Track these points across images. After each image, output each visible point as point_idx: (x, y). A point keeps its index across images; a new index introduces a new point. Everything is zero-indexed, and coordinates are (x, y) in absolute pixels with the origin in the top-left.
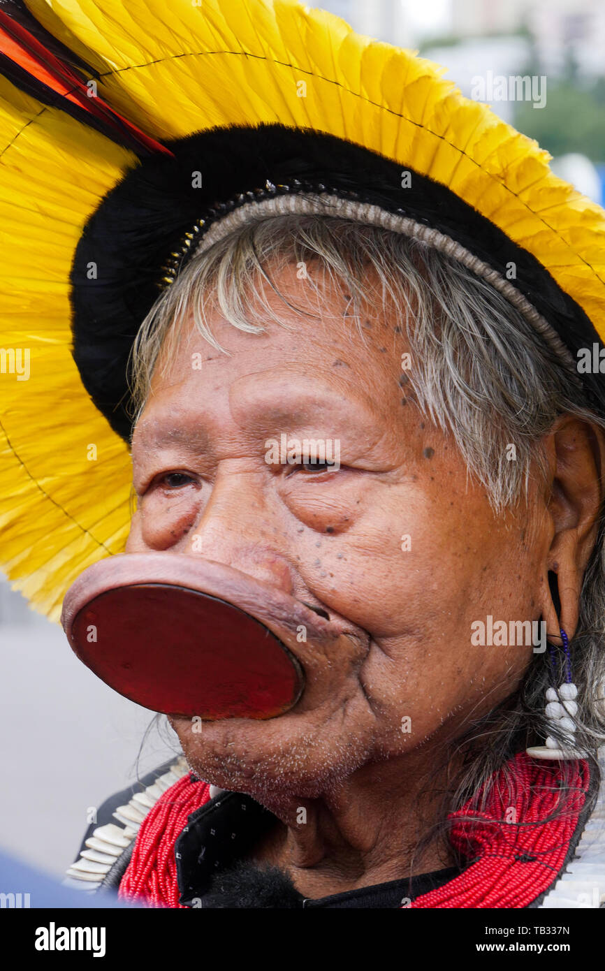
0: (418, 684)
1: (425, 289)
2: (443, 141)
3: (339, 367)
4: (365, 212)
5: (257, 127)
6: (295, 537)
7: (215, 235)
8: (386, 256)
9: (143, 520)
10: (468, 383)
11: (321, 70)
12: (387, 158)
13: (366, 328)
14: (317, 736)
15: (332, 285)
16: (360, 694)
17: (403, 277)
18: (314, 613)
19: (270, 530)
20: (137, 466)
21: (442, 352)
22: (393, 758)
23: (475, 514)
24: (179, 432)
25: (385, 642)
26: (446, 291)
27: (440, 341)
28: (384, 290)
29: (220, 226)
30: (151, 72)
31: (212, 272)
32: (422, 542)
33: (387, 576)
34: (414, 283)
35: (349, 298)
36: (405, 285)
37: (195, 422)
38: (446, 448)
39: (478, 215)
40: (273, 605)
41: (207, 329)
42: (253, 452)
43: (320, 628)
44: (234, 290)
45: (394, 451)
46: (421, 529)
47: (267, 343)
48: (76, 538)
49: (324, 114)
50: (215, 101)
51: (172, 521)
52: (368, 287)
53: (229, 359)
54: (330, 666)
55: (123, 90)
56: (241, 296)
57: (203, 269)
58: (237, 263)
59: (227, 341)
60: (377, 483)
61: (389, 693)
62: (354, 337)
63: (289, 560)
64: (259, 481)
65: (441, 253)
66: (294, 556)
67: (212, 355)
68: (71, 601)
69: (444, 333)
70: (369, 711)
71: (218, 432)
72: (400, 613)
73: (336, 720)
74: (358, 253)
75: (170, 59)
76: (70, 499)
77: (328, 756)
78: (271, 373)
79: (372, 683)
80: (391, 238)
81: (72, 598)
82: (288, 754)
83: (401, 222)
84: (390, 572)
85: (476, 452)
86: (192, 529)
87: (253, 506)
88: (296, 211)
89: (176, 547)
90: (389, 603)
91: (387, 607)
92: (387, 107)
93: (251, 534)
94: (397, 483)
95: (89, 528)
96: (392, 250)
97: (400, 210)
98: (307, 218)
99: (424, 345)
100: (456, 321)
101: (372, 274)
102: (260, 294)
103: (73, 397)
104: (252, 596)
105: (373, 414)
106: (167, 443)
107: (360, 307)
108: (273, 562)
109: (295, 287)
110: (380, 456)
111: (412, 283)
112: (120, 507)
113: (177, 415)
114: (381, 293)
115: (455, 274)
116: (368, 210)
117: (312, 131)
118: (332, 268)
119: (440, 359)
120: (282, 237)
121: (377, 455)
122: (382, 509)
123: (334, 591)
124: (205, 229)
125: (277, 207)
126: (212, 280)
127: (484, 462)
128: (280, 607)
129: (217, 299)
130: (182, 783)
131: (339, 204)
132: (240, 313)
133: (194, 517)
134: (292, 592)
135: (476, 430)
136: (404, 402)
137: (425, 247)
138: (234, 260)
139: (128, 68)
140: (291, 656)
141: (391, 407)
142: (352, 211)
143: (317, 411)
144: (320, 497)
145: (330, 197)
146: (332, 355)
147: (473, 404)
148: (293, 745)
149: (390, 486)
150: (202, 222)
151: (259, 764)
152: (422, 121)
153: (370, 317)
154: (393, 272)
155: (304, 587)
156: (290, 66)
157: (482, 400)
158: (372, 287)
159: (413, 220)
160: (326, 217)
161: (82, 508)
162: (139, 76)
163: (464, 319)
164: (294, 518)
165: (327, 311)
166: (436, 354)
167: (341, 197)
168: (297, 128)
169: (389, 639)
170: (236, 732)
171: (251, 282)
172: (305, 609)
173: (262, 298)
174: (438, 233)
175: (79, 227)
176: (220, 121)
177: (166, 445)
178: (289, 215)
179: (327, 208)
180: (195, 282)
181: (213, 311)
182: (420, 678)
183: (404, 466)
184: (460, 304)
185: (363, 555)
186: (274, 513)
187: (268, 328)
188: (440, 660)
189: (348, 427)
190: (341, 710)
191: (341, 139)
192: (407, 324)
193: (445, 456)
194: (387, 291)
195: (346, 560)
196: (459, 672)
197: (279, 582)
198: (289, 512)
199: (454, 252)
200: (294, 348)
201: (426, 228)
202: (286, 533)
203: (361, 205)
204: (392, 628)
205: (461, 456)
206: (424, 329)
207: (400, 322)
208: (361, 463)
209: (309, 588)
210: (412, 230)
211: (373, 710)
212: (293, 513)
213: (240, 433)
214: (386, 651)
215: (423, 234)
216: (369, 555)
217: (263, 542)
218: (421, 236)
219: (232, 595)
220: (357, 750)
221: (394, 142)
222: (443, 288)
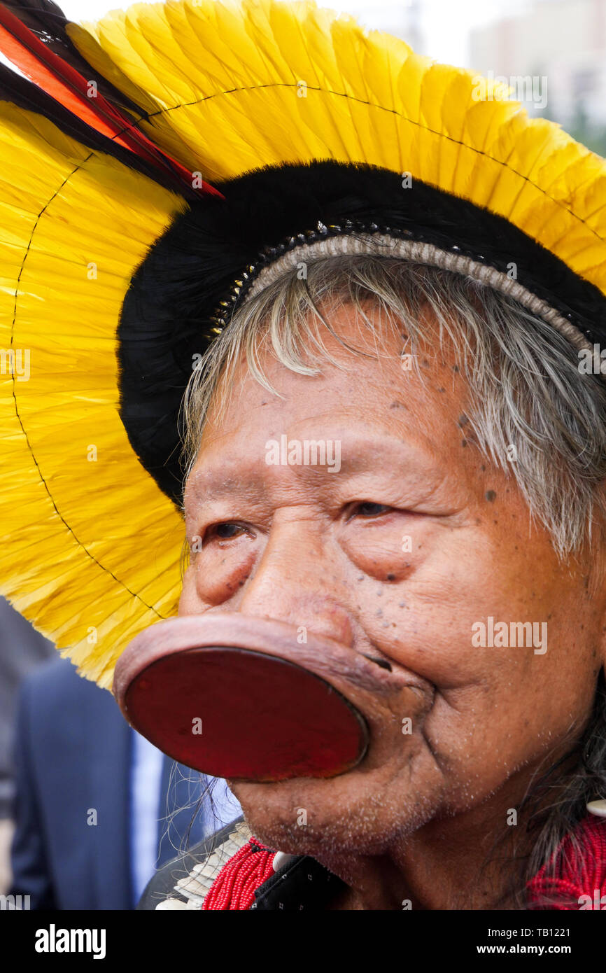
0: (485, 738)
1: (483, 327)
2: (505, 167)
3: (396, 409)
4: (419, 251)
5: (309, 164)
6: (355, 585)
7: (266, 281)
8: (442, 294)
9: (197, 575)
10: (528, 422)
11: (377, 97)
12: (444, 191)
13: (424, 368)
14: (385, 795)
15: (388, 325)
16: (425, 750)
17: (460, 314)
18: (376, 666)
19: (330, 579)
20: (191, 519)
21: (501, 391)
22: (460, 814)
23: (539, 559)
24: (234, 482)
25: (452, 693)
26: (503, 329)
27: (500, 380)
28: (441, 329)
29: (271, 271)
30: (202, 109)
31: (265, 314)
32: (486, 588)
33: (451, 624)
34: (471, 321)
35: (406, 337)
36: (463, 321)
37: (250, 470)
38: (508, 491)
39: (539, 247)
40: (334, 660)
41: (261, 373)
42: (311, 500)
43: (383, 681)
44: (288, 332)
45: (456, 494)
46: (485, 574)
47: (323, 385)
48: (125, 602)
49: (380, 146)
50: (266, 138)
51: (227, 573)
52: (425, 325)
53: (284, 403)
54: (394, 720)
55: (172, 130)
56: (296, 337)
57: (255, 312)
58: (291, 306)
59: (281, 385)
60: (439, 527)
61: (456, 748)
62: (411, 377)
63: (350, 611)
64: (317, 528)
65: (497, 291)
66: (354, 606)
67: (267, 399)
68: (122, 670)
69: (504, 372)
70: (436, 768)
71: (274, 480)
72: (466, 662)
73: (403, 777)
74: (413, 291)
75: (222, 95)
76: (118, 564)
77: (397, 816)
78: (327, 418)
79: (438, 737)
80: (447, 277)
81: (123, 667)
82: (356, 815)
83: (456, 261)
84: (454, 619)
85: (538, 494)
86: (247, 581)
87: (311, 554)
88: (348, 252)
89: (232, 600)
90: (454, 651)
91: (453, 656)
92: (446, 134)
93: (310, 583)
94: (459, 527)
95: (138, 593)
96: (448, 289)
97: (456, 247)
98: (361, 258)
99: (483, 385)
100: (516, 360)
101: (428, 313)
102: (315, 335)
103: (120, 458)
104: (312, 652)
105: (434, 457)
106: (221, 494)
107: (418, 347)
108: (333, 612)
109: (351, 327)
110: (440, 501)
111: (470, 321)
112: (169, 569)
113: (231, 465)
114: (438, 332)
115: (512, 312)
116: (422, 249)
117: (366, 165)
118: (388, 307)
119: (499, 399)
120: (336, 278)
121: (439, 499)
122: (445, 553)
123: (397, 642)
124: (255, 275)
125: (328, 249)
126: (265, 323)
127: (546, 505)
128: (342, 662)
129: (271, 342)
130: (243, 853)
131: (392, 244)
132: (295, 356)
133: (250, 568)
134: (352, 644)
135: (538, 472)
136: (465, 444)
137: (480, 286)
138: (288, 301)
139: (178, 107)
140: (355, 711)
141: (451, 448)
142: (406, 250)
143: (375, 457)
144: (380, 543)
145: (383, 237)
146: (389, 397)
147: (535, 446)
148: (361, 806)
149: (452, 530)
150: (252, 268)
151: (327, 828)
152: (484, 147)
153: (428, 357)
154: (450, 311)
155: (365, 639)
156: (346, 96)
157: (543, 440)
158: (429, 325)
159: (468, 258)
160: (380, 257)
161: (131, 572)
162: (190, 115)
163: (523, 358)
164: (353, 566)
165: (384, 351)
166: (496, 393)
167: (394, 236)
168: (351, 164)
169: (455, 690)
170: (301, 795)
171: (305, 323)
172: (367, 662)
173: (318, 341)
174: (493, 271)
175: (126, 279)
176: (271, 160)
177: (219, 497)
178: (342, 256)
179: (380, 248)
180: (247, 327)
181: (267, 354)
182: (487, 731)
183: (467, 510)
184: (518, 342)
185: (426, 603)
186: (332, 561)
187: (324, 370)
188: (506, 711)
189: (408, 471)
190: (407, 768)
191: (396, 173)
192: (466, 363)
193: (508, 499)
194: (445, 329)
195: (408, 608)
196: (527, 724)
197: (339, 633)
198: (348, 560)
199: (510, 290)
200: (351, 391)
201: (481, 266)
202: (345, 582)
203: (415, 244)
204: (458, 678)
205: (523, 499)
206: (482, 369)
207: (458, 359)
208: (422, 507)
209: (371, 639)
210: (467, 269)
211: (440, 766)
212: (352, 561)
213: (297, 481)
214: (451, 703)
215: (478, 272)
216: (432, 603)
217: (323, 592)
218: (476, 275)
219: (291, 653)
220: (425, 809)
221: (452, 173)
222: (500, 326)
